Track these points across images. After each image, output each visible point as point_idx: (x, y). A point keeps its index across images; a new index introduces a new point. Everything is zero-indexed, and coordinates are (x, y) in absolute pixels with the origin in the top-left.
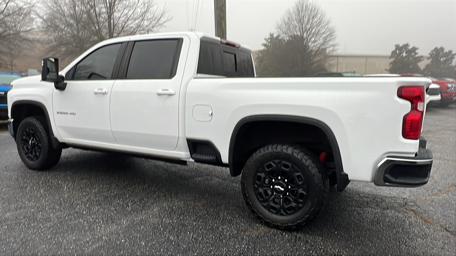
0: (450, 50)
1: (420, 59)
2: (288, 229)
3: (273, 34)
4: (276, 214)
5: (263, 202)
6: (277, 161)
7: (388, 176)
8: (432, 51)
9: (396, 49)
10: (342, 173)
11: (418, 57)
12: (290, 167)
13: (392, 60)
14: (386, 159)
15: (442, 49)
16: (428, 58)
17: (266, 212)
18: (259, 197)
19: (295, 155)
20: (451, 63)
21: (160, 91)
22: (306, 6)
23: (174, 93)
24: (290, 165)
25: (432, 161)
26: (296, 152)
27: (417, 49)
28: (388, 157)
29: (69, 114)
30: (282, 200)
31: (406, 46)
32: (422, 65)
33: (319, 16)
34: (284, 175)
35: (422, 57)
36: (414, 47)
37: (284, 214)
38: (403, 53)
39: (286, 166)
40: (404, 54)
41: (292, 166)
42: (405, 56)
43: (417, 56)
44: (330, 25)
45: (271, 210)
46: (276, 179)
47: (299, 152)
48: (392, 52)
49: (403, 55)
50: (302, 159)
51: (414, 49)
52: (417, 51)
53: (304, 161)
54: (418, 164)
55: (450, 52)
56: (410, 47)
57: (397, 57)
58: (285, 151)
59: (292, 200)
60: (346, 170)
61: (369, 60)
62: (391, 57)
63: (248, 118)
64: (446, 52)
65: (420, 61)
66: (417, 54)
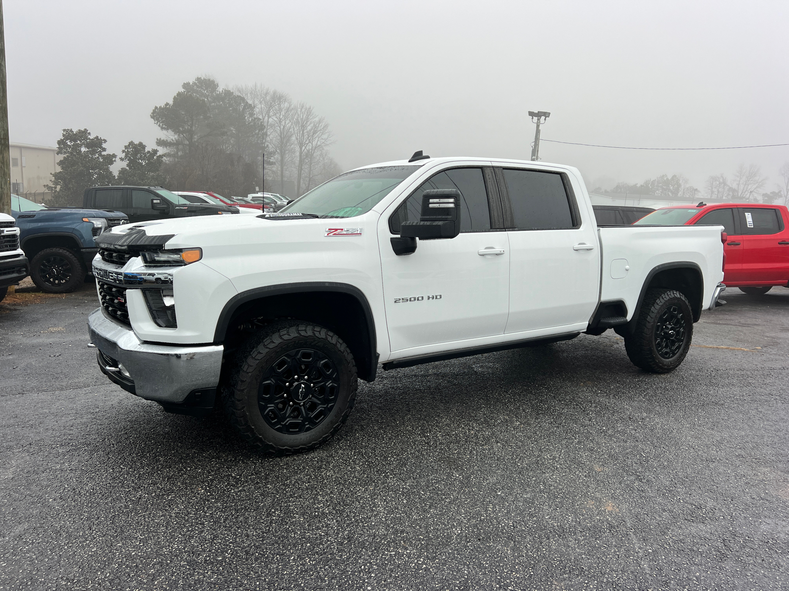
1: (110, 159)
8: (126, 147)
9: (66, 137)
11: (108, 155)
13: (61, 157)
15: (142, 145)
16: (122, 159)
27: (105, 141)
29: (426, 298)
31: (85, 132)
32: (115, 170)
35: (114, 156)
36: (98, 137)
38: (80, 145)
40: (83, 149)
42: (86, 152)
43: (104, 153)
48: (59, 143)
49: (80, 150)
51: (99, 141)
52: (104, 146)
56: (91, 137)
57: (68, 153)
62: (57, 152)
64: (149, 152)
65: (111, 163)
66: (104, 150)
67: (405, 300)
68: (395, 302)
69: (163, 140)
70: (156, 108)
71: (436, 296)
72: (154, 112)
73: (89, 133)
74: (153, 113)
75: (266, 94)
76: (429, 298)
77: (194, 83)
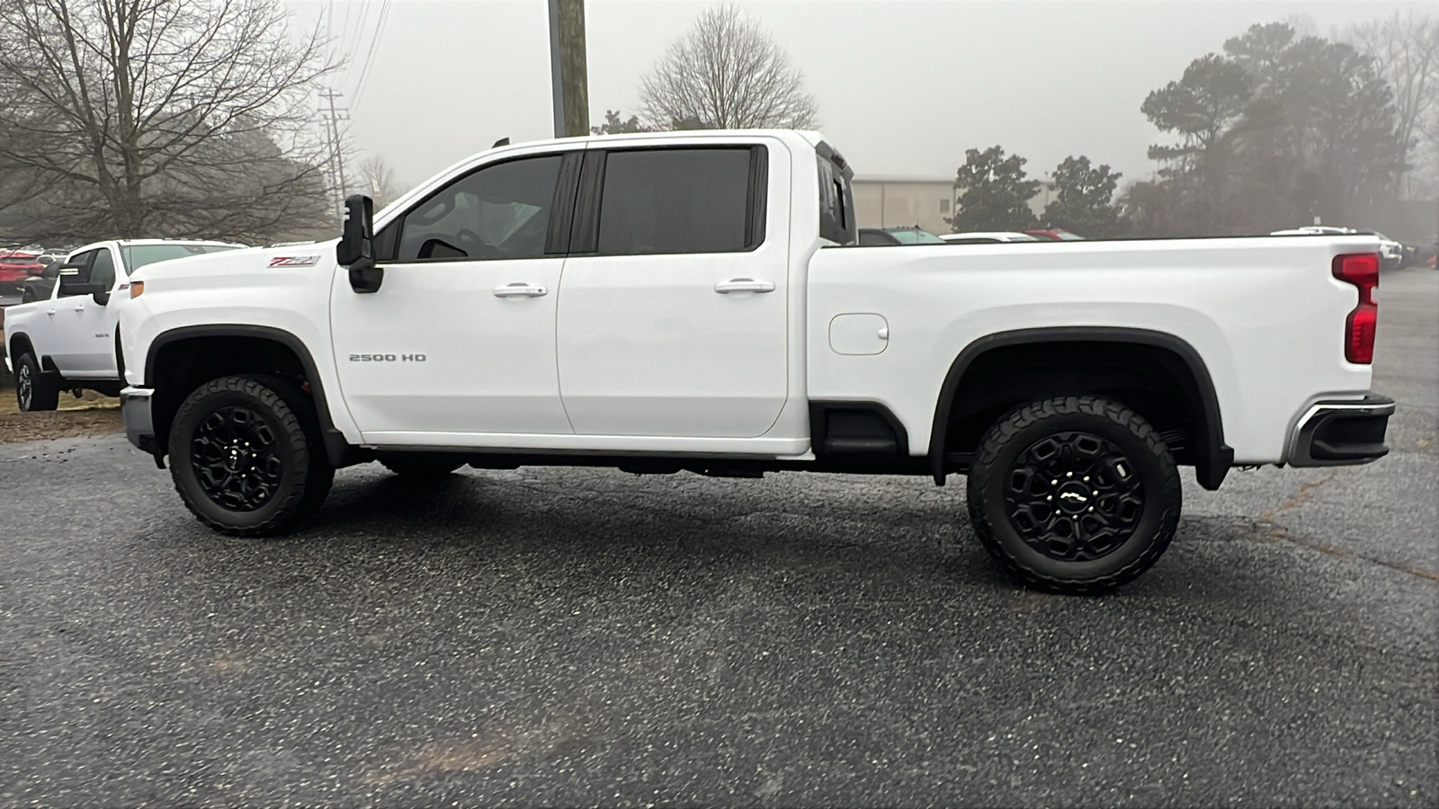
0: (1105, 164)
1: (1031, 189)
2: (1097, 589)
3: (618, 113)
4: (1067, 558)
5: (1030, 535)
6: (1065, 436)
7: (1320, 443)
8: (1060, 167)
9: (970, 162)
10: (1223, 447)
11: (1028, 183)
12: (1099, 445)
13: (961, 192)
14: (1317, 408)
15: (1084, 161)
16: (1051, 187)
17: (1040, 558)
18: (1019, 525)
19: (1113, 416)
20: (1108, 199)
21: (725, 284)
22: (730, 35)
23: (772, 288)
24: (1098, 441)
25: (1394, 407)
26: (1115, 409)
27: (1024, 161)
28: (1316, 403)
29: (399, 358)
30: (1077, 524)
31: (996, 151)
32: (1037, 206)
33: (768, 63)
34: (1081, 466)
35: (1036, 183)
36: (1014, 156)
37: (1087, 556)
38: (988, 171)
39: (1091, 445)
40: (992, 177)
41: (1103, 443)
42: (995, 181)
43: (1023, 180)
44: (802, 92)
45: (1053, 551)
46: (1063, 479)
47: (1121, 411)
48: (960, 172)
49: (988, 179)
50: (1129, 425)
51: (1016, 162)
52: (1023, 168)
53: (1133, 428)
54: (1374, 413)
55: (1105, 169)
56: (1005, 158)
57: (972, 184)
58: (1086, 409)
59: (1105, 522)
60: (1229, 441)
61: (891, 193)
62: (957, 185)
63: (991, 338)
64: (1094, 171)
65: (1032, 194)
66: (1024, 174)
67: (367, 358)
68: (351, 359)
69: (1161, 148)
70: (1152, 93)
71: (417, 357)
72: (1148, 101)
73: (1003, 152)
74: (1145, 104)
75: (1421, 28)
76: (404, 358)
77: (1247, 38)
